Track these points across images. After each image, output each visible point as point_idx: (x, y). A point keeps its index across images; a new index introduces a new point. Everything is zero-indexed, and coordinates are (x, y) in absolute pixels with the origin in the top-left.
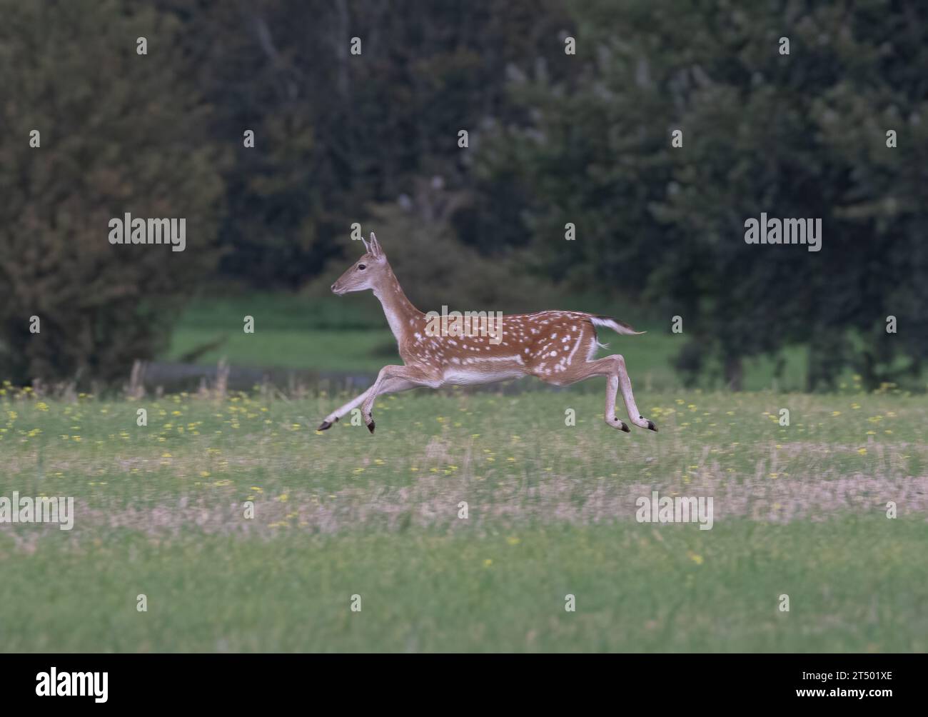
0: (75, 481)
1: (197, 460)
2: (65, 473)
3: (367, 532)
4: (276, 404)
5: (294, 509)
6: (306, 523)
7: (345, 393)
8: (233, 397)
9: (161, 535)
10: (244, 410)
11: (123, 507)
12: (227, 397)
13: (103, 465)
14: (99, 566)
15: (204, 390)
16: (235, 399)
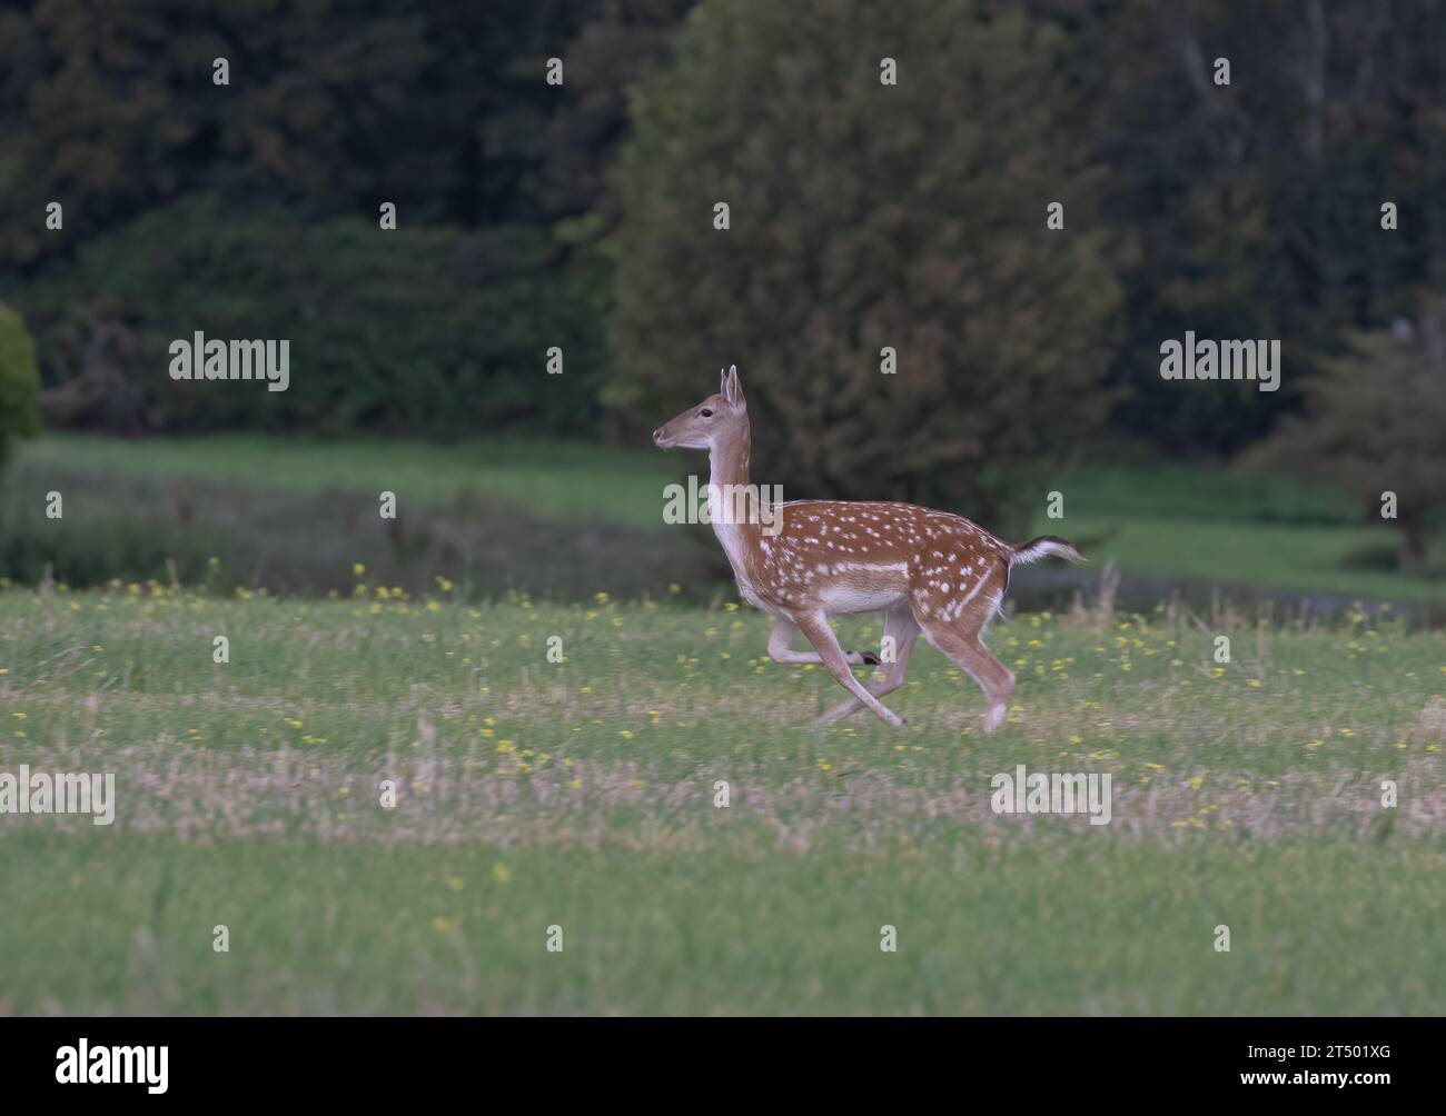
0: (873, 741)
1: (1064, 717)
2: (859, 730)
3: (1325, 840)
4: (1190, 635)
5: (1210, 800)
6: (1229, 822)
7: (1299, 623)
8: (1123, 622)
9: (1004, 832)
10: (1139, 643)
11: (947, 785)
12: (1116, 622)
13: (917, 720)
14: (906, 876)
15: (1078, 609)
16: (1125, 626)
